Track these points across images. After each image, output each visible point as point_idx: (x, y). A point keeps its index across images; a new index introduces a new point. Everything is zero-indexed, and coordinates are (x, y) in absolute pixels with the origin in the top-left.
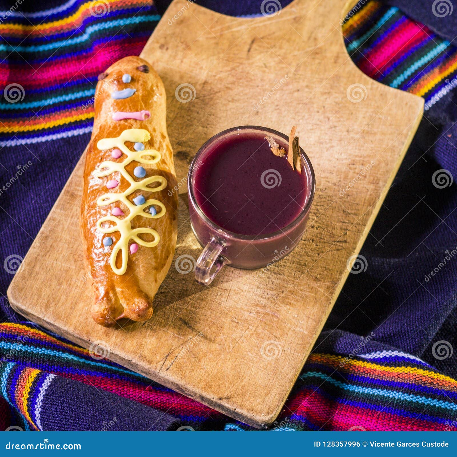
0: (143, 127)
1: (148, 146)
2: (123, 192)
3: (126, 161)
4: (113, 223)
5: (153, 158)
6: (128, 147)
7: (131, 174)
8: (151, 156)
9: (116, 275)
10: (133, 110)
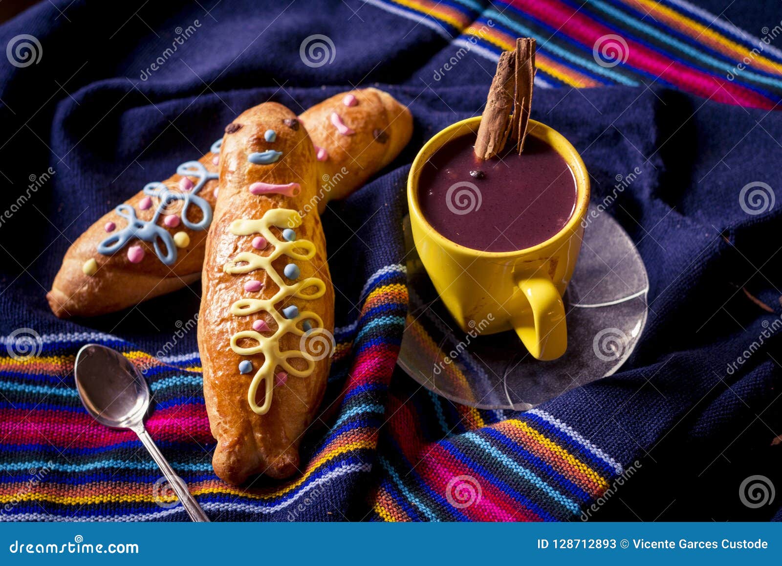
0: (291, 205)
1: (299, 234)
2: (270, 299)
3: (273, 254)
4: (254, 341)
5: (307, 252)
6: (274, 233)
7: (280, 272)
8: (303, 249)
9: (255, 413)
10: (278, 181)
